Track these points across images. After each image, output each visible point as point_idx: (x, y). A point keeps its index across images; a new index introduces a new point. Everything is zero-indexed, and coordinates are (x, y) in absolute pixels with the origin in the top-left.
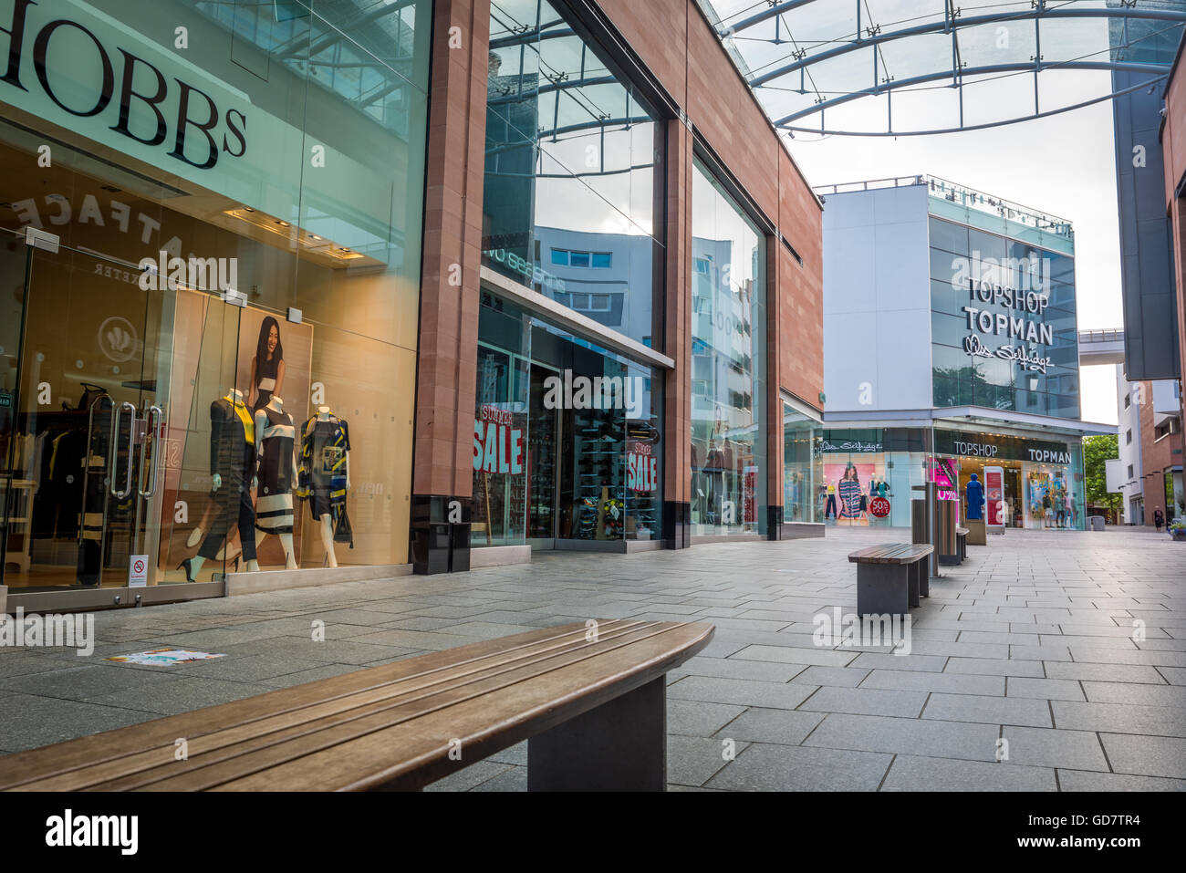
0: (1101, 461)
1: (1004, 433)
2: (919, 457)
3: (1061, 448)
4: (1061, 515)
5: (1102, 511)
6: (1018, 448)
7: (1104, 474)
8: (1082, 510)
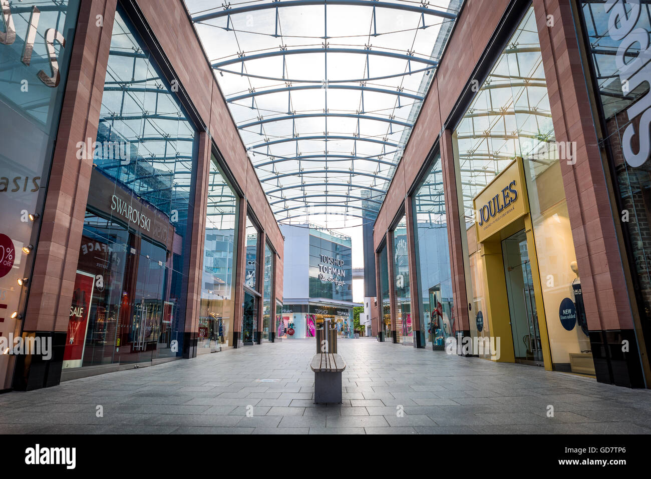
0: (358, 313)
1: (330, 306)
2: (304, 314)
3: (347, 311)
4: (346, 333)
5: (359, 332)
6: (334, 311)
7: (359, 318)
8: (353, 332)
